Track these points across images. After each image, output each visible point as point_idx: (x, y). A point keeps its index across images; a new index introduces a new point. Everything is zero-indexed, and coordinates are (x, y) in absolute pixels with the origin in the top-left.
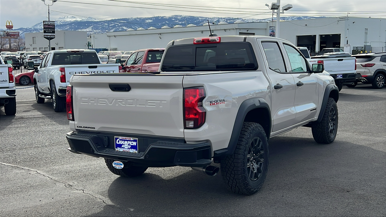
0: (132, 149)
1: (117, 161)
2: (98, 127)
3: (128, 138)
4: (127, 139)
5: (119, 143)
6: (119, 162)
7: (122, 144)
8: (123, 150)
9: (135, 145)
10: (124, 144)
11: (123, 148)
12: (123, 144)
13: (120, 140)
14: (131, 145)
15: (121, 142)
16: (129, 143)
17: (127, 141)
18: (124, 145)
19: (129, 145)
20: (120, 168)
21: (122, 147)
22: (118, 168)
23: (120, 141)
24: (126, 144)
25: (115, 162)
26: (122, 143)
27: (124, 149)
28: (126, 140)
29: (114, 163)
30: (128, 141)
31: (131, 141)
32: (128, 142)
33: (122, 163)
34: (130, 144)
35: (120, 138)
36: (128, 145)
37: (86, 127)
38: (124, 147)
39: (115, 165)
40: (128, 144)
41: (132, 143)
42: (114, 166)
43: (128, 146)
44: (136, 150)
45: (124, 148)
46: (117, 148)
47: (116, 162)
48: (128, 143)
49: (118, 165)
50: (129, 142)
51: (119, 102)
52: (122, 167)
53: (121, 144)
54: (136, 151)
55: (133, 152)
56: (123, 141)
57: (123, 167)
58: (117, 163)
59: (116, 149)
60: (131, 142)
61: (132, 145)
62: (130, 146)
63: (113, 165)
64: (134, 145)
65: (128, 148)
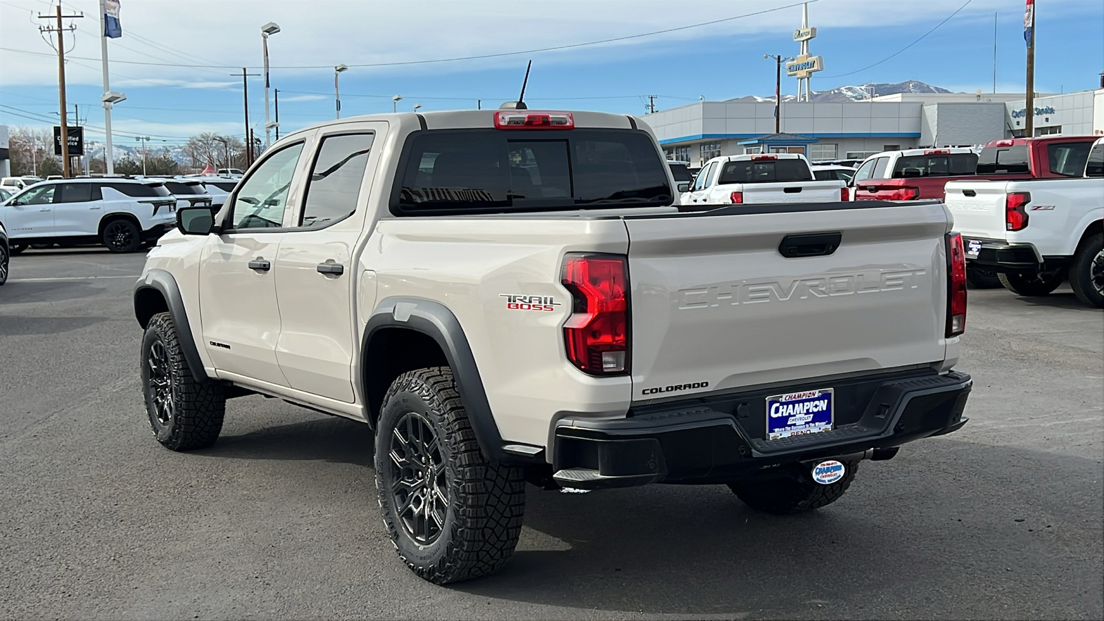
0: (817, 424)
1: (825, 463)
2: (716, 379)
3: (808, 392)
4: (804, 398)
5: (779, 415)
6: (832, 464)
7: (787, 414)
8: (792, 431)
9: (824, 409)
10: (795, 413)
11: (790, 426)
12: (792, 414)
13: (782, 404)
14: (813, 413)
15: (783, 411)
16: (808, 408)
17: (801, 404)
18: (794, 416)
19: (808, 412)
20: (835, 479)
21: (789, 423)
22: (829, 481)
23: (781, 407)
24: (798, 413)
25: (819, 466)
26: (788, 411)
27: (795, 430)
28: (799, 402)
29: (818, 471)
30: (803, 401)
31: (814, 400)
32: (806, 404)
33: (839, 464)
34: (811, 411)
35: (785, 397)
36: (805, 414)
37: (676, 388)
38: (793, 422)
39: (819, 477)
40: (805, 412)
41: (816, 406)
42: (818, 479)
43: (806, 416)
44: (827, 424)
45: (794, 425)
46: (774, 432)
47: (824, 465)
48: (806, 408)
49: (829, 473)
50: (808, 403)
51: (811, 287)
52: (840, 476)
53: (784, 415)
54: (829, 426)
55: (821, 431)
56: (791, 406)
57: (842, 475)
58: (825, 467)
59: (772, 435)
60: (812, 403)
61: (816, 410)
62: (812, 415)
63: (815, 477)
64: (820, 410)
65: (806, 423)
